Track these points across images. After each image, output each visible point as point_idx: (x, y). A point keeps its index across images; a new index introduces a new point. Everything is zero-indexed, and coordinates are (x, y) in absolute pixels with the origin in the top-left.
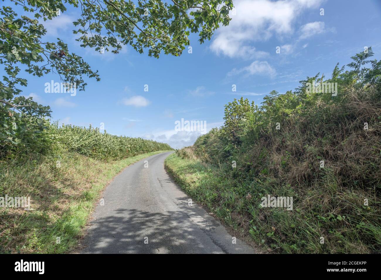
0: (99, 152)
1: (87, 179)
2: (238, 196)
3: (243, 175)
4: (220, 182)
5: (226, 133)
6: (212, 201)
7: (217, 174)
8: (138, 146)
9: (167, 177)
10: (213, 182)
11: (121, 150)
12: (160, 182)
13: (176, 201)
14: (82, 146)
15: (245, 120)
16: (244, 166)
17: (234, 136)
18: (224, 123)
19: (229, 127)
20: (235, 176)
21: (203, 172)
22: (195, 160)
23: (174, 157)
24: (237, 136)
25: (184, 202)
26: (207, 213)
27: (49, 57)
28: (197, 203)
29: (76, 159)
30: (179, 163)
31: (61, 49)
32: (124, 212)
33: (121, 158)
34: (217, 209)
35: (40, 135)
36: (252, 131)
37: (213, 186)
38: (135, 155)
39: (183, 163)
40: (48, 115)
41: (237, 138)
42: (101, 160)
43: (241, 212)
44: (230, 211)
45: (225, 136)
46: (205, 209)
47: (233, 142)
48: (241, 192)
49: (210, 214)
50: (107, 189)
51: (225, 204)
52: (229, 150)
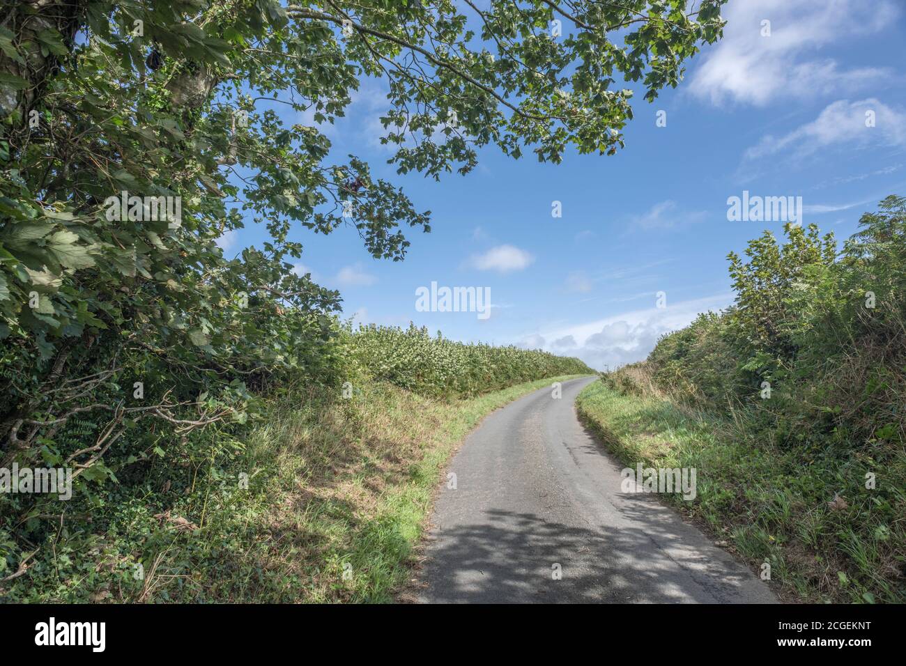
0: (430, 381)
1: (413, 439)
2: (801, 502)
3: (812, 442)
4: (738, 458)
5: (743, 325)
6: (721, 510)
7: (728, 438)
8: (509, 366)
9: (585, 439)
10: (718, 458)
11: (474, 375)
12: (570, 452)
13: (618, 501)
14: (397, 367)
15: (804, 287)
16: (812, 418)
17: (771, 333)
18: (737, 299)
19: (752, 307)
20: (784, 444)
21: (685, 430)
22: (656, 398)
23: (601, 391)
24: (779, 332)
25: (640, 506)
26: (708, 542)
27: (336, 193)
28: (677, 512)
29: (389, 396)
30: (614, 407)
31: (357, 175)
32: (506, 517)
33: (476, 394)
34: (738, 533)
35: (324, 347)
36: (831, 318)
37: (717, 468)
38: (504, 385)
39: (625, 406)
40: (338, 308)
41: (779, 339)
42: (435, 399)
43: (816, 548)
44: (778, 541)
45: (741, 335)
46: (701, 529)
47: (769, 350)
48: (812, 491)
49: (717, 543)
50: (452, 463)
51: (761, 521)
52: (758, 372)
